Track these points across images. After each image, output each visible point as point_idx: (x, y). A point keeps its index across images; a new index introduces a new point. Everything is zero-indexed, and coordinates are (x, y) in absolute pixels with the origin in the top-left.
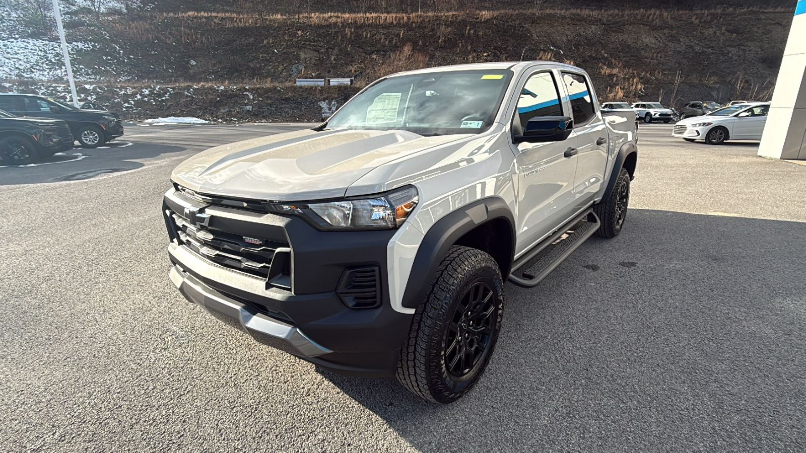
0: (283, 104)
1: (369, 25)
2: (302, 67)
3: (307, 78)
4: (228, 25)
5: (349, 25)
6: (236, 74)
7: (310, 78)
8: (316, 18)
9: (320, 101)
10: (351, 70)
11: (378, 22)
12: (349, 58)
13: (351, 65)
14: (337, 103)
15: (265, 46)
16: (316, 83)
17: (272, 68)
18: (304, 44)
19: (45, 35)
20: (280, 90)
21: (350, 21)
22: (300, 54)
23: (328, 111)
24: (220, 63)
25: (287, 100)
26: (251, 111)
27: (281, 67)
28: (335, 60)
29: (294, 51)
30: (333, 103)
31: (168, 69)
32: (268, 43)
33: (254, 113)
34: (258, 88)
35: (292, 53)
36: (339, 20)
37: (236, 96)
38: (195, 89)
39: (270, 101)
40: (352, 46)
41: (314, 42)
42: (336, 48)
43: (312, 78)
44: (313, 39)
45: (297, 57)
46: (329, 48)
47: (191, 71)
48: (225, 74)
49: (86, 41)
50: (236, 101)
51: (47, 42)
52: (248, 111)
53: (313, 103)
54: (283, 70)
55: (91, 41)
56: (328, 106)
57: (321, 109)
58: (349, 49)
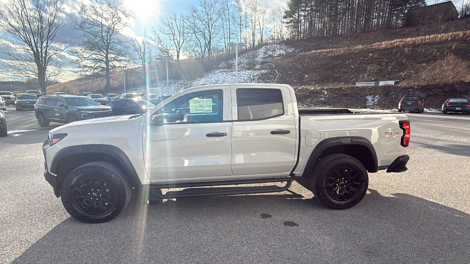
0: (342, 97)
1: (425, 44)
2: (366, 76)
3: (367, 82)
4: (330, 55)
5: (408, 46)
6: (326, 81)
7: (369, 81)
8: (384, 44)
9: (367, 95)
10: (402, 75)
11: (434, 40)
12: (402, 67)
13: (403, 71)
14: (380, 97)
15: (347, 64)
16: (368, 84)
17: (347, 76)
18: (372, 61)
19: (252, 68)
20: (344, 89)
21: (410, 43)
22: (367, 67)
23: (371, 102)
24: (319, 75)
25: (346, 95)
26: (323, 101)
27: (353, 76)
28: (391, 69)
29: (364, 66)
30: (377, 96)
31: (294, 80)
32: (349, 63)
33: (324, 102)
34: (331, 88)
35: (362, 67)
36: (401, 43)
37: (318, 93)
38: (299, 90)
39: (335, 96)
40: (407, 59)
41: (379, 59)
42: (395, 62)
43: (371, 81)
44: (378, 57)
45: (365, 70)
46: (389, 62)
47: (304, 80)
48: (320, 81)
49: (266, 69)
50: (317, 96)
51: (252, 71)
52: (322, 101)
53: (362, 97)
54: (353, 77)
55: (267, 69)
56: (372, 99)
57: (367, 100)
58: (404, 61)
